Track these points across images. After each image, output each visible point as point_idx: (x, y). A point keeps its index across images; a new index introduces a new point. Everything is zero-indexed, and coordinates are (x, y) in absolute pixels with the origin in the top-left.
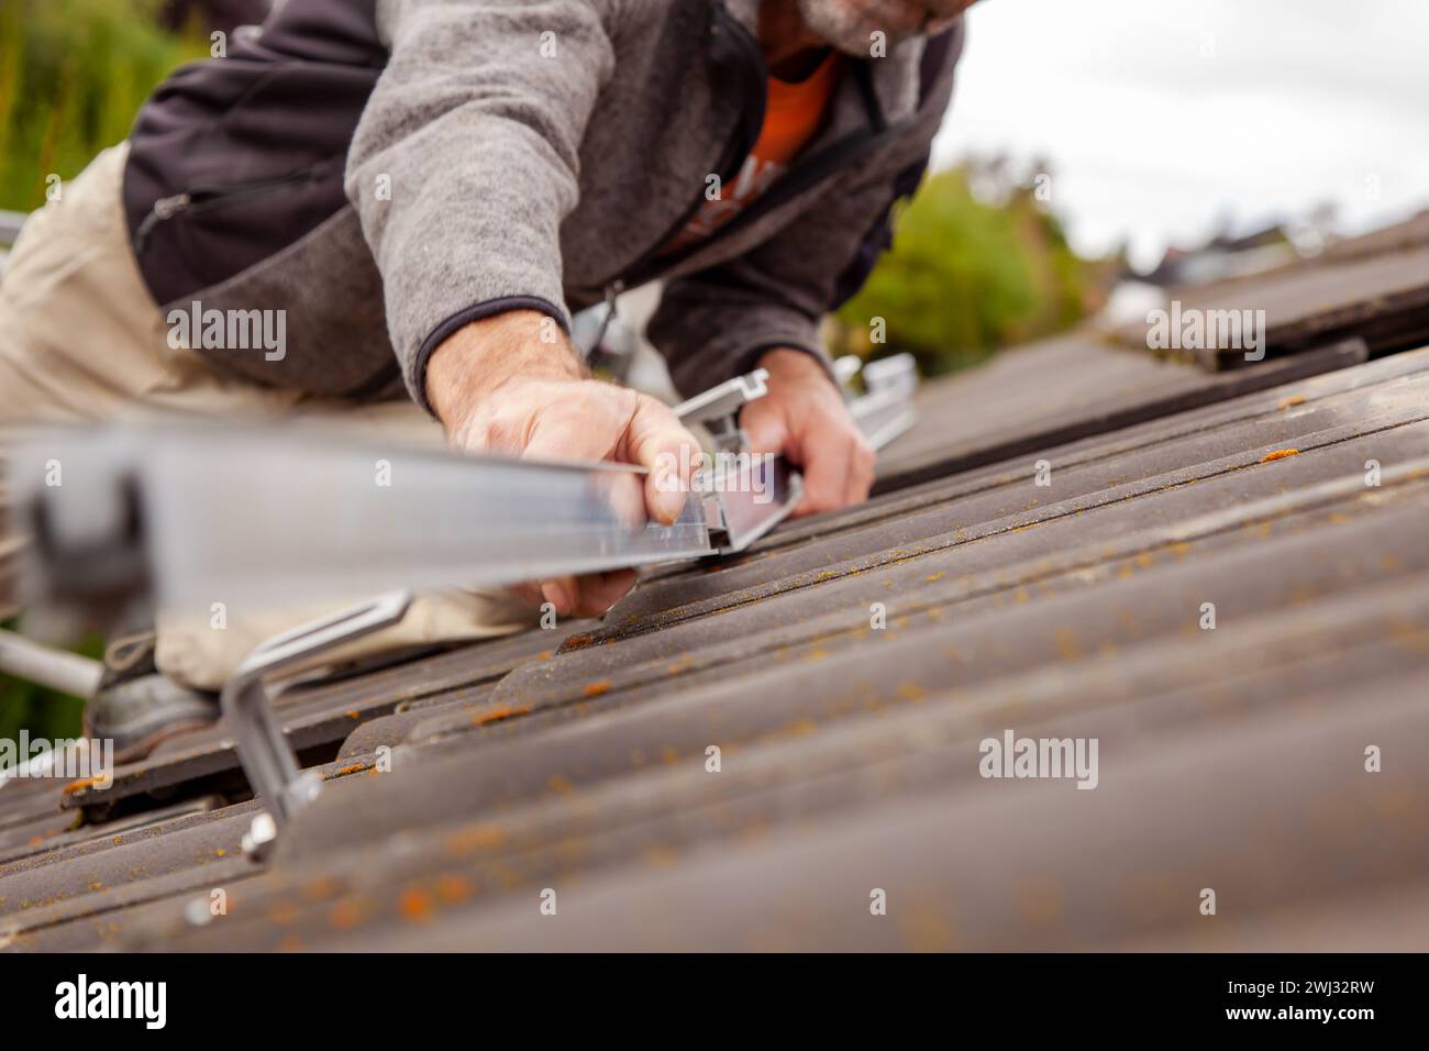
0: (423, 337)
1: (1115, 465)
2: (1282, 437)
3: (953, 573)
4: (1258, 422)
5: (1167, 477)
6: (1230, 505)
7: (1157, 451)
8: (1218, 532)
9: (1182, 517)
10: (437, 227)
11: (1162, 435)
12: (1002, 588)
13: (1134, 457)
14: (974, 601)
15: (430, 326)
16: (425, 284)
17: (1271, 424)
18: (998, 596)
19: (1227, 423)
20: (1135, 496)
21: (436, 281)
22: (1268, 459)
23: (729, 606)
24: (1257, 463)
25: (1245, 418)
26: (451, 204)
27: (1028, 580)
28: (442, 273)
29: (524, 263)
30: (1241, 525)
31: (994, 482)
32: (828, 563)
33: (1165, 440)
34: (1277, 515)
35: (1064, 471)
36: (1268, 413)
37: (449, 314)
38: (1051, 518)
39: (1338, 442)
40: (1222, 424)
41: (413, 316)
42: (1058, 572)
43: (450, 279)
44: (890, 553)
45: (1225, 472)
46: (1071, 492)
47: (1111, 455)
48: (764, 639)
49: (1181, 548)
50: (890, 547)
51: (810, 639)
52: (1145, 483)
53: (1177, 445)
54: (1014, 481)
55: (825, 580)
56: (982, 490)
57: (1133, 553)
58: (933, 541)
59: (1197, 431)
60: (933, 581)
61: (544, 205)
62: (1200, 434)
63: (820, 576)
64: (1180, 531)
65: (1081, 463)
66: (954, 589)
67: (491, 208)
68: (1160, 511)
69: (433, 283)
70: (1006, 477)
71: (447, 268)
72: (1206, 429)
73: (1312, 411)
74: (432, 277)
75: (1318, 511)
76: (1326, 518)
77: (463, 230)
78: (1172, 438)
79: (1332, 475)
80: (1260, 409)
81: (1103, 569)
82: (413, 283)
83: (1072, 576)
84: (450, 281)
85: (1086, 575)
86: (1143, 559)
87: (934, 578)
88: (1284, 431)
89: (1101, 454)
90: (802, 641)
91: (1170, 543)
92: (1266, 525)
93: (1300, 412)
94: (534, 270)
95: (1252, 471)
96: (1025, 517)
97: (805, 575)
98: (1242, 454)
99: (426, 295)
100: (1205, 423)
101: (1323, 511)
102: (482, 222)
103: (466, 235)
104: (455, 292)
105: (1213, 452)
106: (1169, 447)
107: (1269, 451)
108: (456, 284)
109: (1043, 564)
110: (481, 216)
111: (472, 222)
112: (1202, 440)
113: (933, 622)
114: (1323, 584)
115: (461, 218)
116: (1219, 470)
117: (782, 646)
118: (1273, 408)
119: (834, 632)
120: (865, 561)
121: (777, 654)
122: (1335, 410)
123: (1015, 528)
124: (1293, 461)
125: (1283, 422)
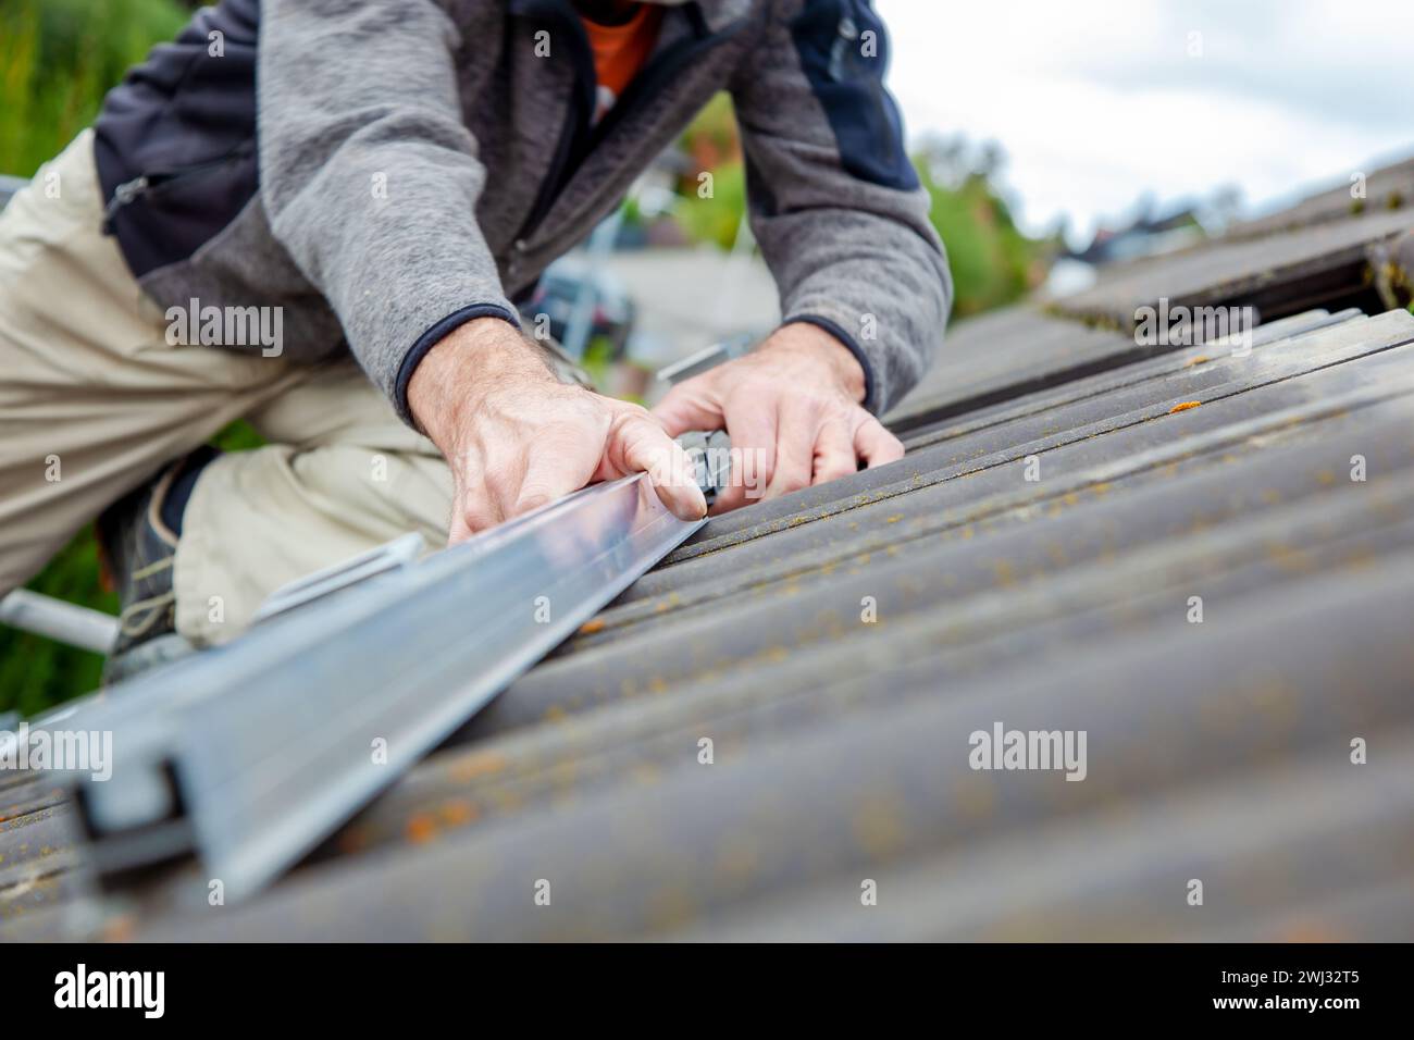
0: (394, 375)
1: (1049, 417)
2: (1187, 391)
3: (911, 514)
4: (1168, 379)
5: (1093, 427)
6: (1143, 450)
7: (1085, 405)
8: (1133, 473)
9: (1105, 460)
10: (369, 269)
11: (1089, 391)
12: (951, 526)
13: (1065, 410)
14: (927, 539)
15: (396, 364)
16: (377, 326)
17: (1179, 380)
18: (947, 534)
19: (1143, 380)
20: (1065, 444)
21: (386, 320)
22: (1176, 410)
23: (714, 550)
24: (1167, 414)
25: (1158, 376)
26: (375, 243)
27: (973, 519)
28: (390, 311)
29: (459, 275)
30: (1151, 467)
31: (947, 435)
32: (802, 509)
33: (1091, 396)
34: (1181, 458)
35: (1007, 424)
36: (1177, 371)
37: (408, 348)
38: (994, 466)
39: (1232, 395)
40: (1139, 381)
41: (379, 359)
42: (997, 511)
43: (397, 315)
44: (857, 499)
45: (1140, 422)
46: (1012, 443)
47: (1046, 409)
48: (744, 577)
49: (1102, 487)
50: (857, 493)
51: (784, 576)
52: (1073, 433)
53: (1103, 399)
54: (964, 434)
55: (799, 524)
56: (936, 442)
57: (1062, 493)
58: (894, 487)
59: (1118, 387)
60: (892, 523)
61: (458, 208)
62: (1120, 390)
63: (795, 520)
64: (1100, 473)
65: (1021, 417)
66: (911, 528)
67: (411, 234)
68: (1085, 457)
69: (384, 322)
70: (957, 430)
71: (393, 305)
72: (1126, 385)
73: (1212, 368)
74: (382, 318)
75: (1215, 451)
76: (1219, 459)
77: (392, 264)
78: (1097, 394)
79: (1226, 421)
80: (1171, 367)
81: (1036, 508)
82: (367, 327)
83: (1010, 514)
84: (398, 317)
85: (1023, 513)
86: (1070, 498)
87: (893, 519)
88: (1190, 386)
89: (1037, 409)
90: (775, 579)
91: (1093, 483)
92: (1171, 466)
93: (1203, 370)
94: (469, 279)
95: (1162, 420)
96: (972, 464)
97: (782, 521)
98: (1154, 407)
99: (382, 336)
100: (1124, 380)
101: (1217, 453)
102: (408, 249)
103: (398, 267)
104: (406, 325)
105: (1131, 405)
106: (1094, 401)
107: (1177, 403)
108: (405, 318)
109: (986, 504)
110: (405, 245)
111: (399, 252)
112: (1122, 395)
113: (891, 557)
114: (1216, 514)
115: (388, 253)
116: (1135, 420)
117: (759, 583)
118: (1180, 367)
119: (805, 570)
120: (835, 506)
121: (756, 590)
122: (1230, 367)
123: (964, 475)
124: (1194, 412)
125: (1189, 378)
